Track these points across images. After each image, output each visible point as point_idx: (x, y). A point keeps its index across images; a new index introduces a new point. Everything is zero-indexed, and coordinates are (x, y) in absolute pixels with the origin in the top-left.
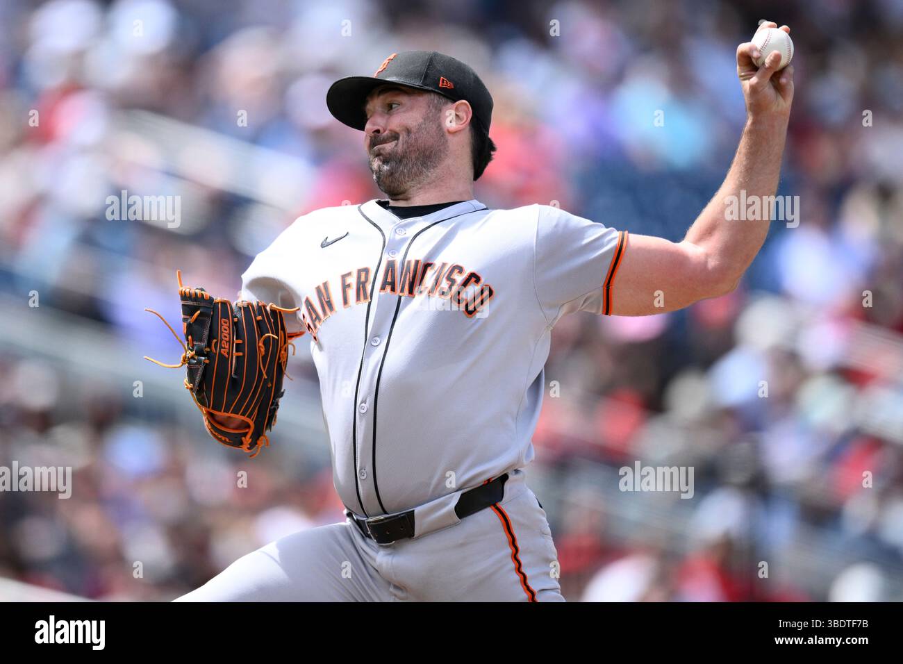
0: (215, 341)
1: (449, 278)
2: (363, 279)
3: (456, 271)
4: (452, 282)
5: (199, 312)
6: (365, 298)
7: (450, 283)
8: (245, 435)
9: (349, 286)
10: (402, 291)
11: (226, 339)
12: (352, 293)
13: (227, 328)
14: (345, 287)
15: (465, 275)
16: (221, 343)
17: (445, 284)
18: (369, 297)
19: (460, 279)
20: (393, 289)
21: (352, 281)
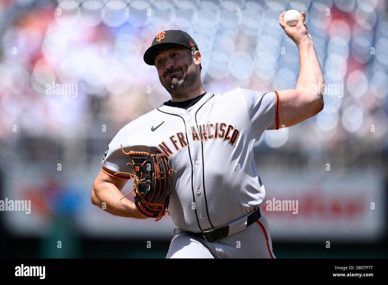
0: (154, 173)
1: (221, 129)
2: (181, 137)
3: (223, 126)
4: (224, 131)
5: (145, 161)
6: (186, 145)
7: (222, 132)
8: (160, 212)
9: (176, 141)
10: (202, 138)
11: (158, 172)
12: (178, 144)
13: (158, 167)
14: (174, 142)
15: (227, 127)
16: (156, 174)
17: (220, 132)
18: (187, 144)
19: (226, 129)
20: (198, 139)
21: (176, 138)
